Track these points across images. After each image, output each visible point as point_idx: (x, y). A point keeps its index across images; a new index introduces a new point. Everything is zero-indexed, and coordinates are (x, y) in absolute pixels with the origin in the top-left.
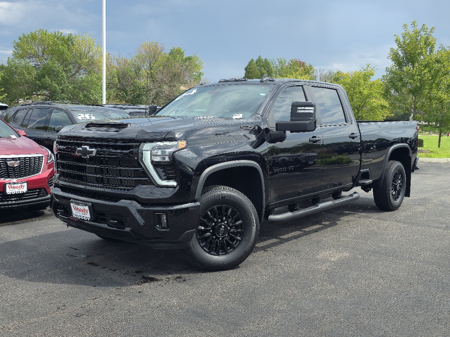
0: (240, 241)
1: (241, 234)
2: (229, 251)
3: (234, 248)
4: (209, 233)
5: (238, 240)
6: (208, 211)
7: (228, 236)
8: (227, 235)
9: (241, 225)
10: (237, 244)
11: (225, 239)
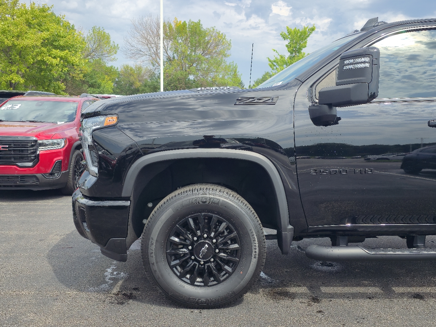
0: (230, 274)
1: (234, 265)
2: (210, 284)
3: (219, 282)
4: (186, 250)
5: (227, 272)
6: (190, 217)
7: (213, 262)
8: (212, 260)
9: (237, 250)
10: (225, 277)
11: (208, 264)
